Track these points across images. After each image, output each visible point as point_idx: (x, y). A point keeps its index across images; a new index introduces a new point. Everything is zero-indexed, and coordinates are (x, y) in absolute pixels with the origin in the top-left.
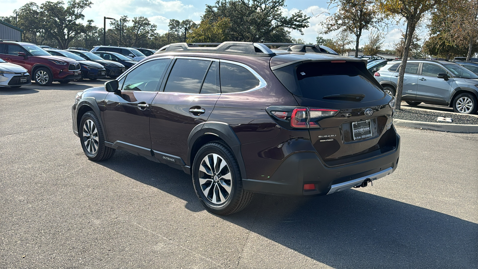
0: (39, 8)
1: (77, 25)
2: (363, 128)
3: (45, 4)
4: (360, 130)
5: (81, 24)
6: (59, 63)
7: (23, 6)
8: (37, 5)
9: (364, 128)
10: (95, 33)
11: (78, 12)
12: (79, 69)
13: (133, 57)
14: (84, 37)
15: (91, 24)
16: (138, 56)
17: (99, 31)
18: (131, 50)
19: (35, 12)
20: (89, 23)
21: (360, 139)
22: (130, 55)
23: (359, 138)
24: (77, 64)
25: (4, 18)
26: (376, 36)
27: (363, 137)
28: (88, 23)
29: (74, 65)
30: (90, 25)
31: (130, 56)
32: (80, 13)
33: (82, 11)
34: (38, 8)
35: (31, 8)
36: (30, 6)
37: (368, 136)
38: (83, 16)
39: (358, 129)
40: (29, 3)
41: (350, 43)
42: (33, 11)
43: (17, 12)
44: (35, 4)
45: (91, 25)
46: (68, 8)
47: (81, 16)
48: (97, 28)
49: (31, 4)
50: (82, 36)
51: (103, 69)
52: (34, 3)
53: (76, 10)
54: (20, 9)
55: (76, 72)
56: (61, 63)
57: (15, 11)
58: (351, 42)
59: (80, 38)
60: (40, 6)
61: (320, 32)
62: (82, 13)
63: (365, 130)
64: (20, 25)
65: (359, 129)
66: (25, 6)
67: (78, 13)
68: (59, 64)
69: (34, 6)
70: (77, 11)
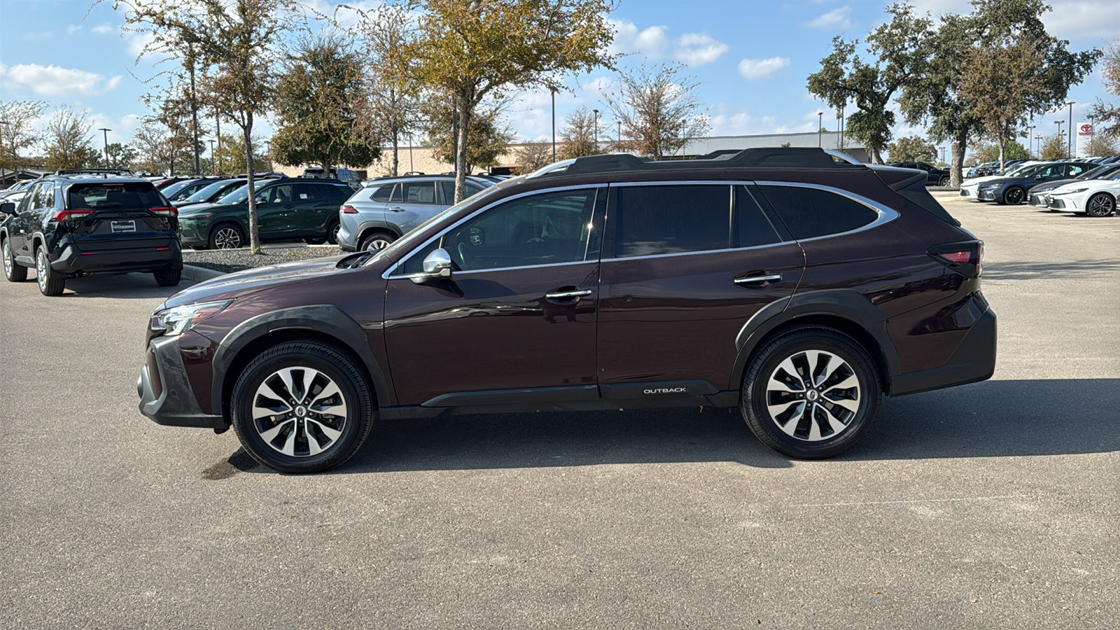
26: (70, 124)
41: (31, 144)
58: (33, 139)
61: (146, 118)
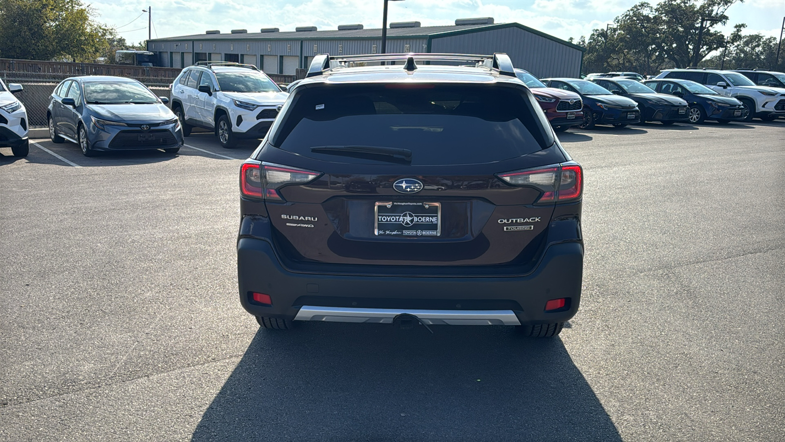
0: (654, 10)
1: (711, 35)
3: (663, 3)
5: (718, 33)
6: (544, 99)
7: (629, 11)
8: (651, 6)
10: (756, 46)
11: (719, 12)
12: (580, 109)
13: (725, 87)
14: (734, 55)
15: (741, 31)
16: (735, 85)
17: (765, 43)
18: (724, 75)
19: (647, 18)
20: (738, 30)
21: (396, 236)
22: (718, 83)
23: (394, 233)
24: (575, 101)
25: (598, 31)
27: (408, 232)
28: (736, 30)
29: (569, 102)
30: (737, 34)
31: (719, 86)
32: (722, 13)
33: (726, 10)
34: (651, 11)
35: (641, 11)
36: (639, 9)
37: (425, 233)
38: (726, 18)
40: (638, 4)
42: (643, 16)
43: (619, 20)
44: (648, 4)
45: (739, 33)
46: (703, 7)
47: (723, 18)
48: (761, 37)
49: (642, 5)
50: (731, 54)
51: (634, 109)
52: (646, 3)
53: (715, 8)
54: (623, 16)
55: (571, 114)
56: (547, 99)
57: (617, 19)
59: (728, 57)
60: (655, 7)
62: (725, 14)
63: (418, 222)
64: (618, 40)
66: (632, 10)
67: (717, 14)
68: (543, 101)
69: (646, 8)
70: (717, 10)
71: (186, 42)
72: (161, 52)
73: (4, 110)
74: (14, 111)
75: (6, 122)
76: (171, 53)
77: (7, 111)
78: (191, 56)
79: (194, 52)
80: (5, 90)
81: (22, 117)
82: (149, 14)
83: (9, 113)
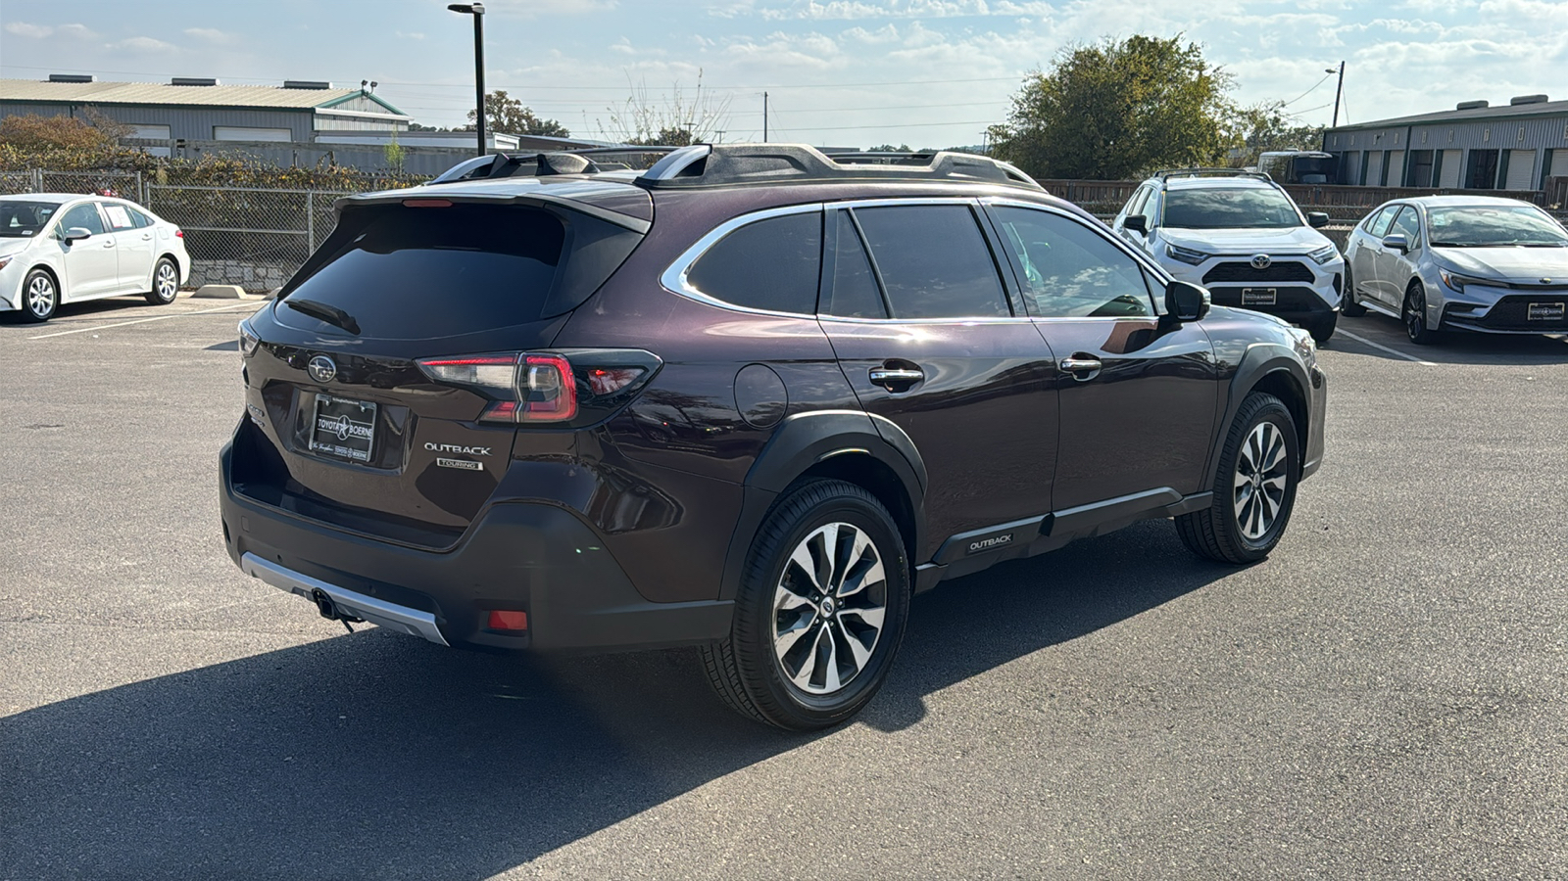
2: (347, 423)
4: (337, 428)
9: (354, 424)
21: (327, 454)
23: (327, 449)
27: (340, 450)
37: (354, 454)
39: (333, 420)
63: (353, 434)
65: (336, 421)
71: (1398, 129)
72: (1347, 152)
73: (1312, 259)
74: (1325, 261)
75: (1311, 278)
76: (1367, 153)
77: (1316, 261)
78: (1402, 156)
79: (1411, 148)
80: (1303, 225)
81: (1338, 271)
82: (1339, 76)
83: (1319, 264)
